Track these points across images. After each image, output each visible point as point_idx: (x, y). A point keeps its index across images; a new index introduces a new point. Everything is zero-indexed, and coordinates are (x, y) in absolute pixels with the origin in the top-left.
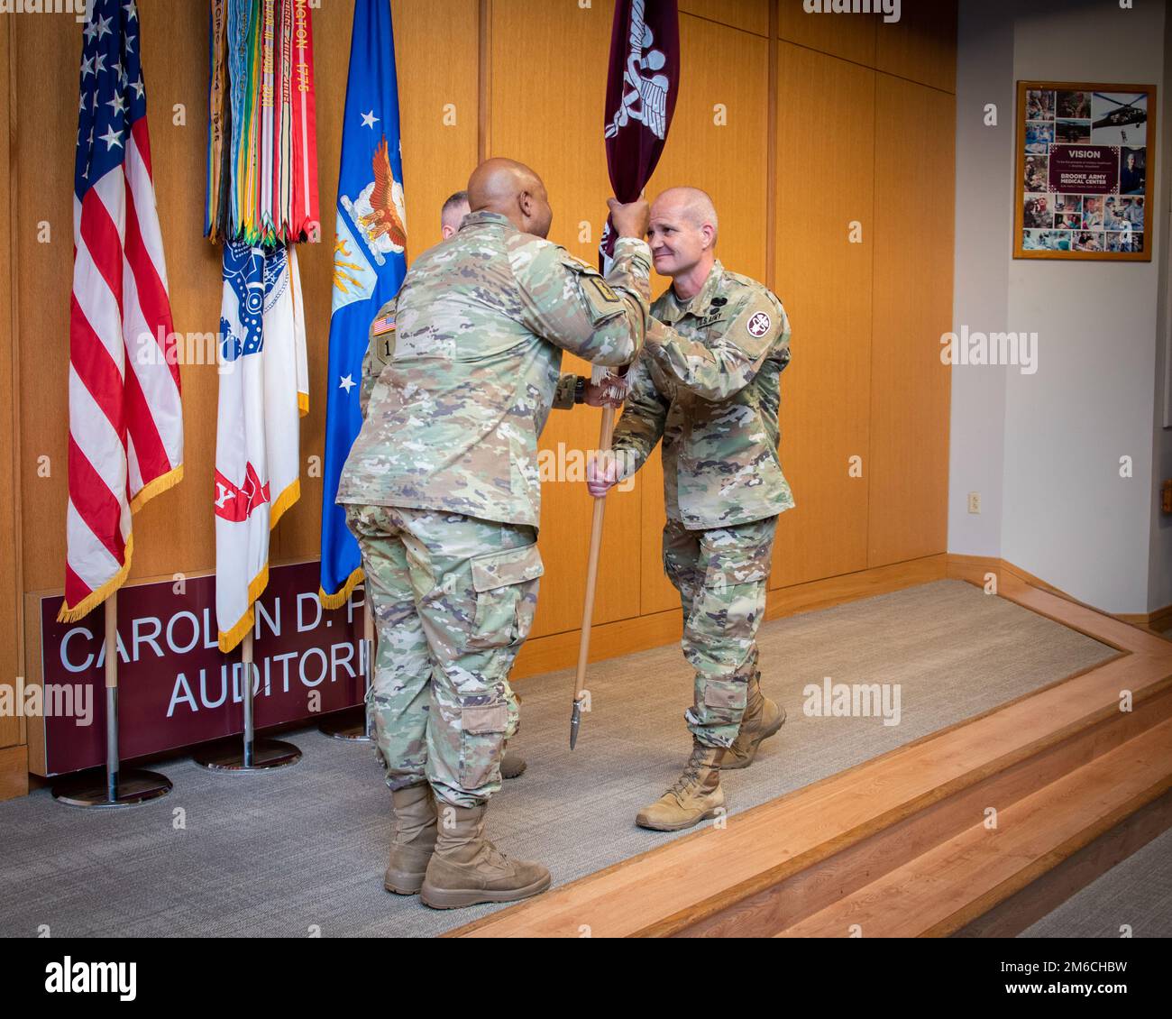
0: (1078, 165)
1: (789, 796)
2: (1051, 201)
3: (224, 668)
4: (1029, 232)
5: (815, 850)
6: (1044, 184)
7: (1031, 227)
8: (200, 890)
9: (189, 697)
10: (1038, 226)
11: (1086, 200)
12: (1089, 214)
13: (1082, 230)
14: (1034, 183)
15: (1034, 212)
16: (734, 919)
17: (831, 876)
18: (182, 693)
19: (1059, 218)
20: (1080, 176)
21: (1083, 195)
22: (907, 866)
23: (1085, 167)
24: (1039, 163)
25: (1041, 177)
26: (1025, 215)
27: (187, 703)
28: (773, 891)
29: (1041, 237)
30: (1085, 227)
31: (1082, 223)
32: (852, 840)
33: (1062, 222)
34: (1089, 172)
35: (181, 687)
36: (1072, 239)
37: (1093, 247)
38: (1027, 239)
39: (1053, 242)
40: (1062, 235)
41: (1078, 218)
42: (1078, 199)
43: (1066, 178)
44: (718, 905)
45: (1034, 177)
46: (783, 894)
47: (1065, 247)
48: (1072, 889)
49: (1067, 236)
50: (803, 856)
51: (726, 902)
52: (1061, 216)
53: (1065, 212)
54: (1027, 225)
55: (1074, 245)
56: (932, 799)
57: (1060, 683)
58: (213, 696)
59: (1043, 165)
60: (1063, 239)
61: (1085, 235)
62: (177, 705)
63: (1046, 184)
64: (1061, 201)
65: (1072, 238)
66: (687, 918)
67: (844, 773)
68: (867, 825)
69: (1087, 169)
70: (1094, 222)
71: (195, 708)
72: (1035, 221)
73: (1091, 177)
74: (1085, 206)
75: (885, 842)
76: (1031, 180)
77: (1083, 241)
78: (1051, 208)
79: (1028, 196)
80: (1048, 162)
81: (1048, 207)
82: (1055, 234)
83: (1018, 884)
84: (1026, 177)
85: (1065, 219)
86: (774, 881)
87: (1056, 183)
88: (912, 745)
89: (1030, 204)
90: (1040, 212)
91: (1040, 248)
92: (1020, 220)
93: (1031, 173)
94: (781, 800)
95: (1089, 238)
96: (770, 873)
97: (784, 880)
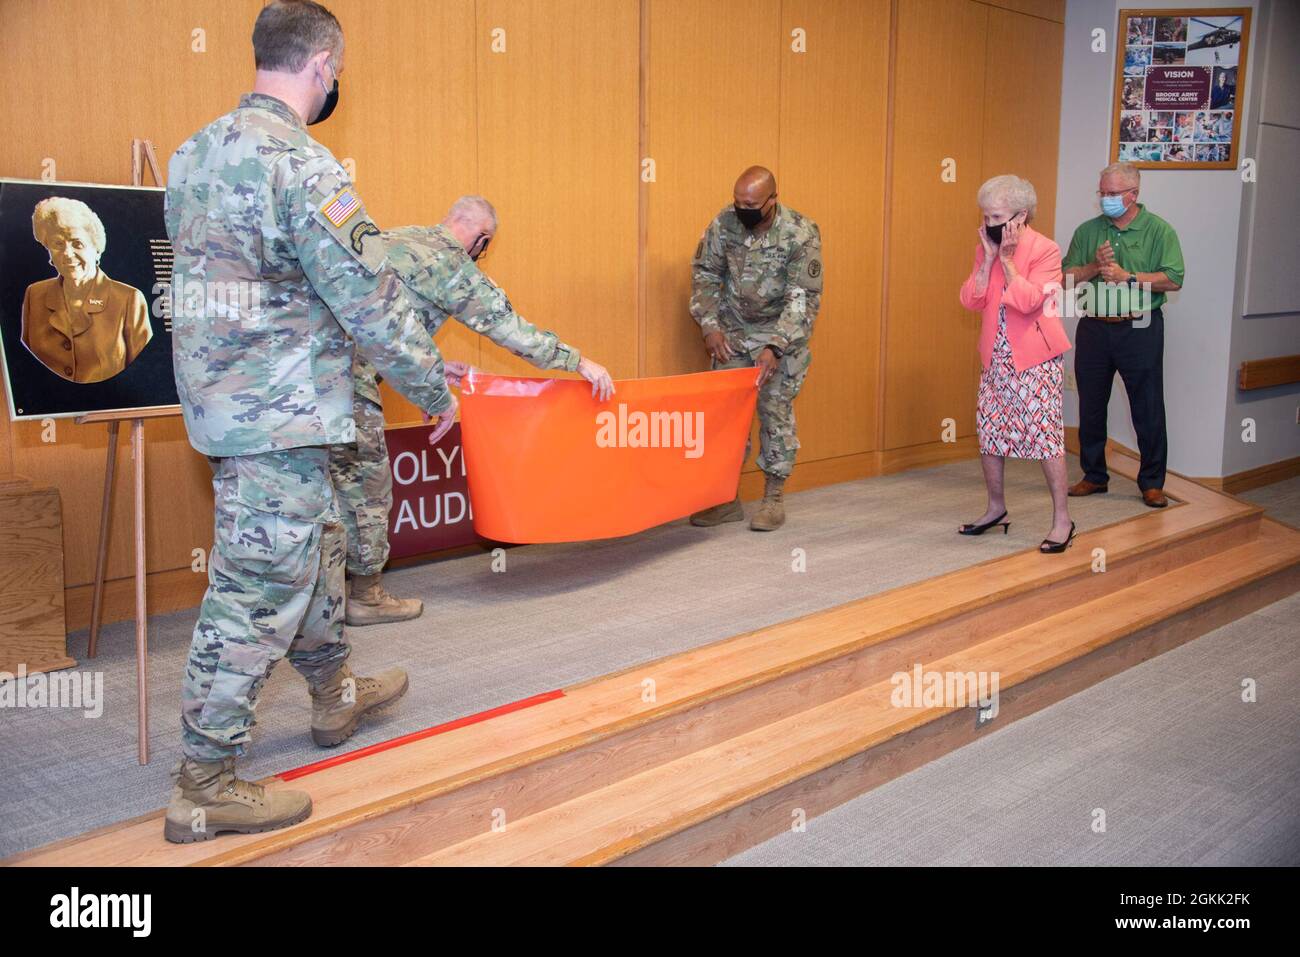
0: (1172, 84)
1: (873, 598)
2: (1146, 117)
3: (438, 497)
4: (1124, 146)
5: (888, 632)
6: (1139, 103)
7: (1126, 141)
8: (421, 649)
9: (411, 518)
10: (1133, 140)
11: (1178, 115)
12: (1180, 128)
13: (1173, 143)
14: (1130, 102)
15: (1129, 128)
16: (818, 676)
17: (899, 653)
18: (406, 515)
19: (1152, 133)
20: (1173, 94)
21: (1175, 111)
22: (966, 651)
23: (1179, 86)
24: (1137, 84)
25: (1138, 97)
26: (1121, 130)
27: (409, 524)
28: (851, 659)
29: (1135, 150)
30: (1176, 140)
31: (1173, 136)
32: (917, 626)
33: (1155, 136)
34: (1181, 90)
35: (406, 512)
36: (1164, 152)
37: (1183, 157)
38: (1122, 151)
39: (1146, 154)
40: (1154, 148)
41: (1170, 132)
42: (1171, 115)
43: (1160, 97)
44: (804, 665)
45: (1131, 96)
46: (859, 662)
47: (1157, 158)
48: (1101, 676)
49: (1159, 148)
50: (877, 635)
51: (811, 662)
52: (1155, 131)
53: (1158, 127)
54: (1122, 140)
55: (1166, 156)
56: (986, 602)
57: (1117, 524)
58: (430, 517)
59: (1139, 85)
60: (1156, 151)
61: (1176, 147)
62: (403, 525)
63: (1141, 103)
64: (1155, 117)
65: (1164, 150)
66: (780, 671)
67: (921, 583)
68: (931, 617)
69: (1181, 88)
70: (1185, 135)
71: (415, 527)
72: (1130, 136)
73: (1183, 94)
74: (1176, 121)
75: (947, 631)
76: (1128, 99)
77: (1173, 152)
78: (1146, 124)
79: (1125, 113)
80: (1144, 83)
81: (1142, 123)
82: (1148, 147)
83: (1050, 665)
84: (1124, 97)
85: (1158, 133)
86: (851, 651)
87: (1151, 101)
88: (980, 565)
89: (1127, 121)
90: (1135, 127)
91: (1134, 159)
92: (1117, 134)
93: (1129, 93)
94: (866, 599)
95: (1179, 150)
96: (848, 646)
97: (859, 651)
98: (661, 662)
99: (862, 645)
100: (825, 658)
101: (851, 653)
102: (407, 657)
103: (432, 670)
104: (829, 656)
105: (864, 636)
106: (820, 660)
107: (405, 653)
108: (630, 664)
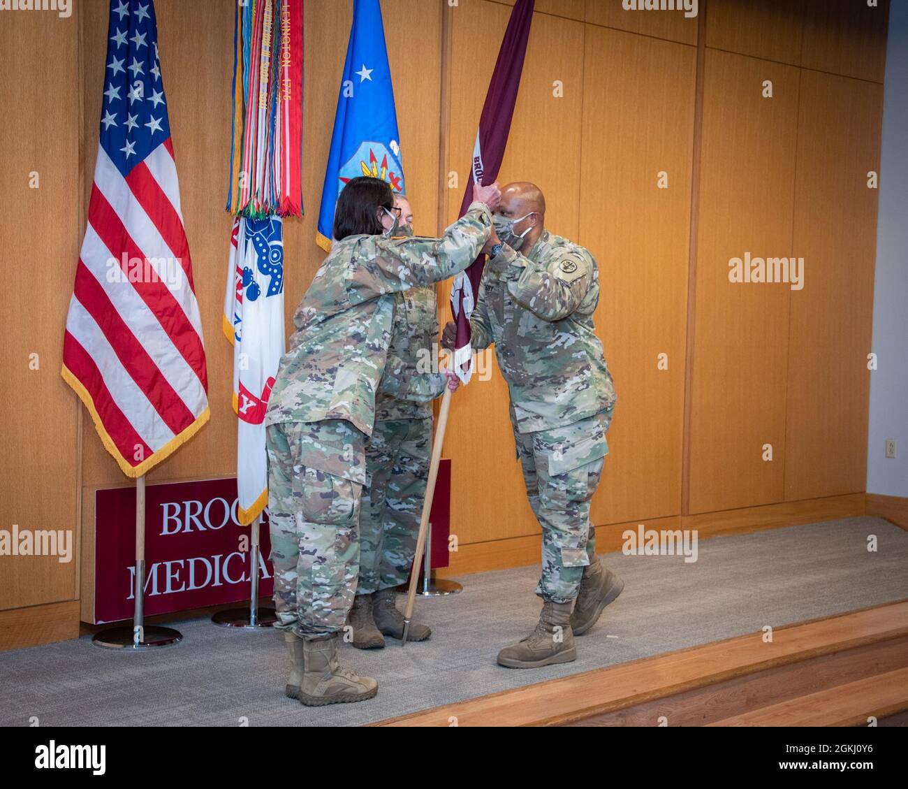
17: (671, 712)
96: (617, 702)
97: (627, 707)
98: (432, 712)
99: (631, 702)
100: (592, 712)
101: (620, 710)
102: (190, 702)
103: (214, 715)
104: (597, 711)
105: (634, 694)
106: (587, 714)
107: (188, 698)
108: (404, 712)
